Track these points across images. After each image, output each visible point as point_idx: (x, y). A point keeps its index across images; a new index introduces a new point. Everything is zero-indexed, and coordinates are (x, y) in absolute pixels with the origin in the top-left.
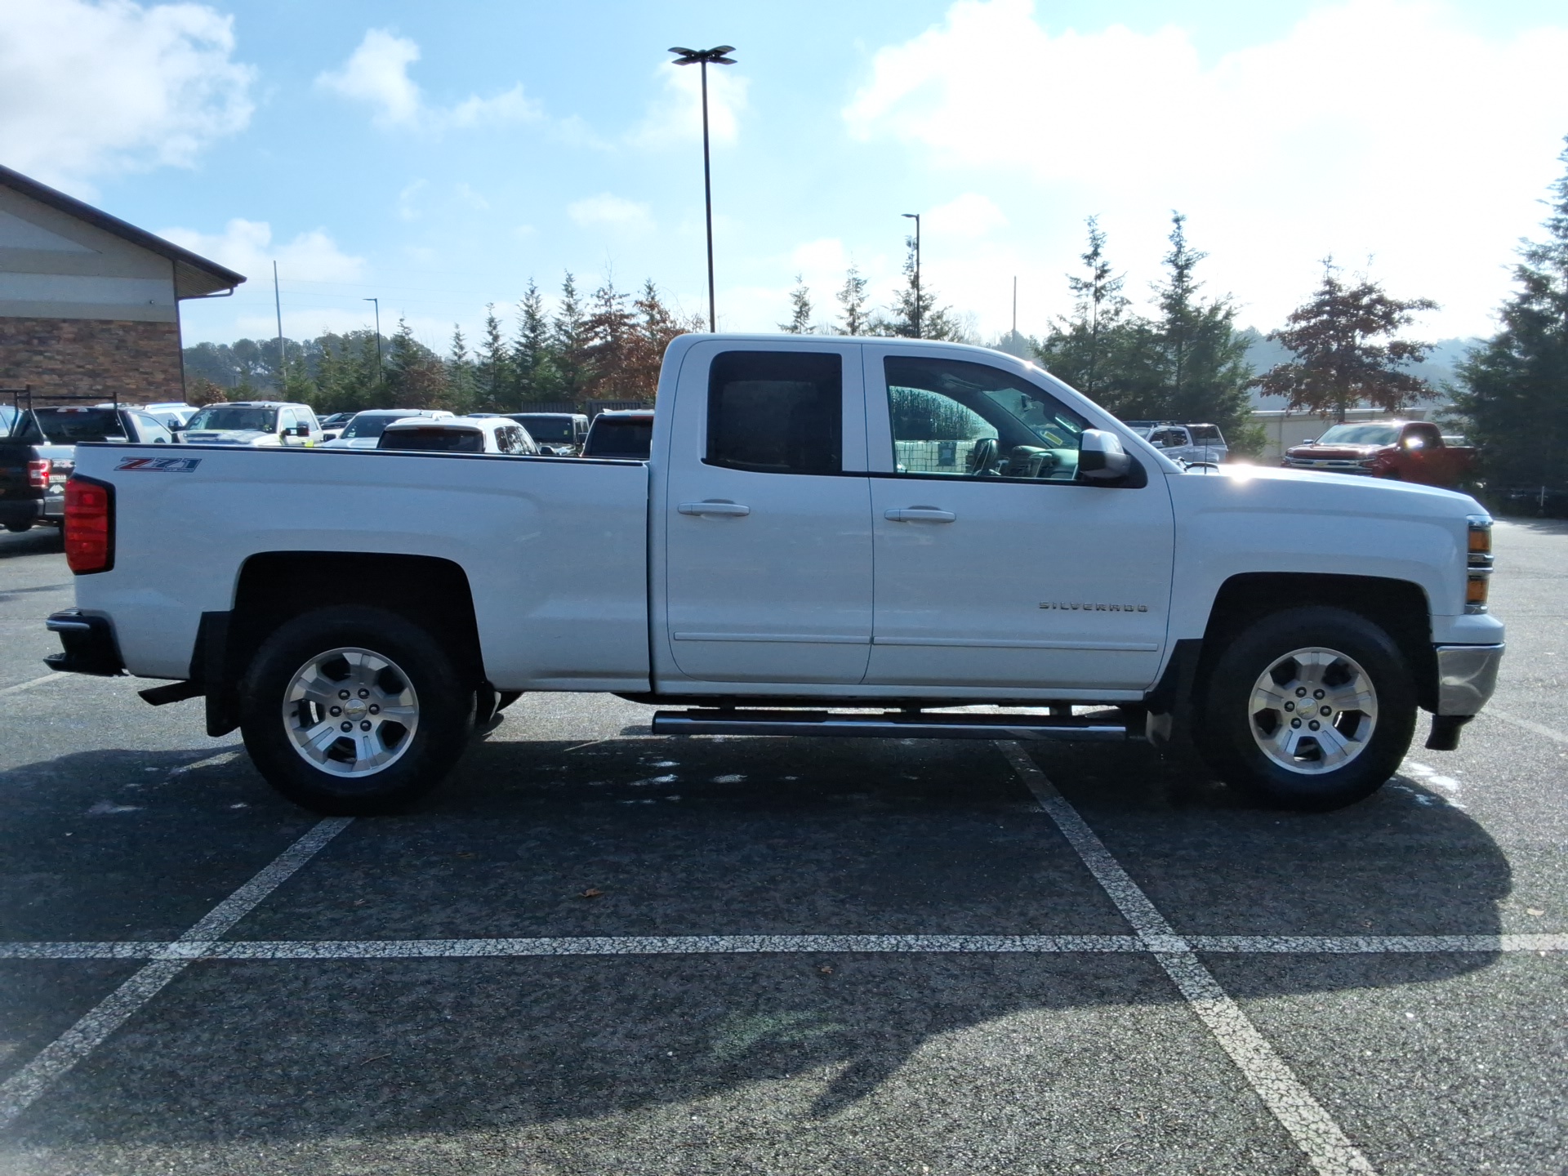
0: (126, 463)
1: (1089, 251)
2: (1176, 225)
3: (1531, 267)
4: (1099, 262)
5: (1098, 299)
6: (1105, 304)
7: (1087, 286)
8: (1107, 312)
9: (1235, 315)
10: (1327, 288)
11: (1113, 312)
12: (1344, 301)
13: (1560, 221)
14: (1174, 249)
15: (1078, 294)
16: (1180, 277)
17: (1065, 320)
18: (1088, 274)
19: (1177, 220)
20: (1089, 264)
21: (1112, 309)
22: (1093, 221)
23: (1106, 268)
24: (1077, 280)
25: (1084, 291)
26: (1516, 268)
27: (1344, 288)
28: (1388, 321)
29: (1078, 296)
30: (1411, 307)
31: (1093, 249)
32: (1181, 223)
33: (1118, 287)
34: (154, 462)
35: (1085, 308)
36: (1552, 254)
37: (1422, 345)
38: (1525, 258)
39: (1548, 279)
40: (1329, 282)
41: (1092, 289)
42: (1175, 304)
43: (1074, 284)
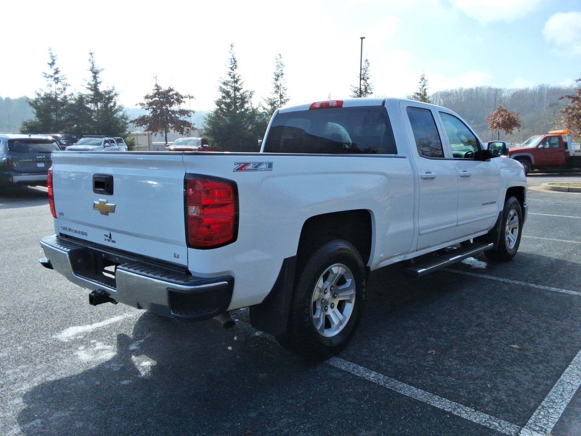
0: (237, 166)
1: (51, 62)
2: (90, 56)
3: (224, 87)
4: (55, 67)
5: (57, 83)
6: (60, 85)
7: (51, 76)
8: (60, 89)
9: (118, 95)
10: (156, 88)
11: (63, 89)
12: (162, 93)
13: (231, 73)
14: (91, 65)
15: (47, 79)
16: (95, 77)
17: (42, 90)
18: (51, 72)
19: (91, 54)
20: (51, 67)
21: (62, 87)
22: (51, 49)
23: (58, 70)
24: (45, 74)
25: (50, 79)
26: (219, 87)
27: (162, 88)
28: (179, 101)
29: (47, 81)
30: (186, 97)
31: (52, 61)
32: (92, 55)
33: (65, 79)
34: (252, 165)
35: (51, 86)
36: (230, 84)
37: (191, 111)
38: (222, 84)
39: (229, 92)
40: (156, 85)
41: (53, 78)
42: (95, 88)
43: (44, 75)
